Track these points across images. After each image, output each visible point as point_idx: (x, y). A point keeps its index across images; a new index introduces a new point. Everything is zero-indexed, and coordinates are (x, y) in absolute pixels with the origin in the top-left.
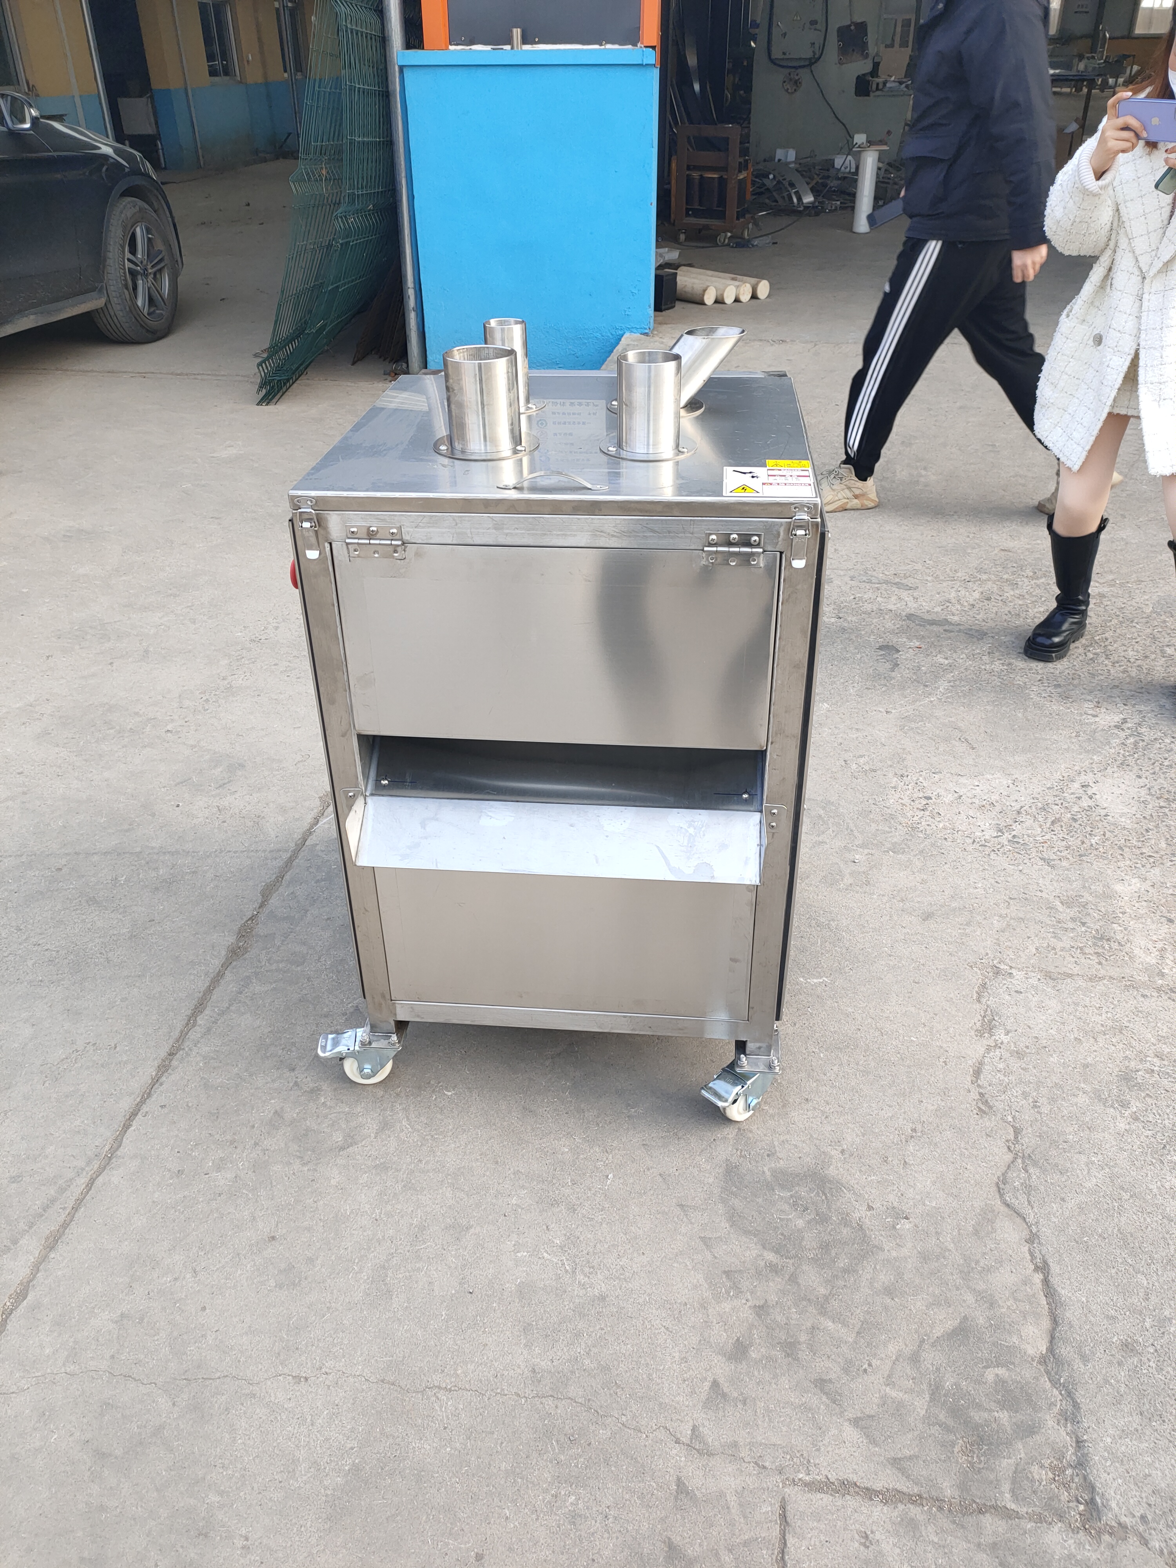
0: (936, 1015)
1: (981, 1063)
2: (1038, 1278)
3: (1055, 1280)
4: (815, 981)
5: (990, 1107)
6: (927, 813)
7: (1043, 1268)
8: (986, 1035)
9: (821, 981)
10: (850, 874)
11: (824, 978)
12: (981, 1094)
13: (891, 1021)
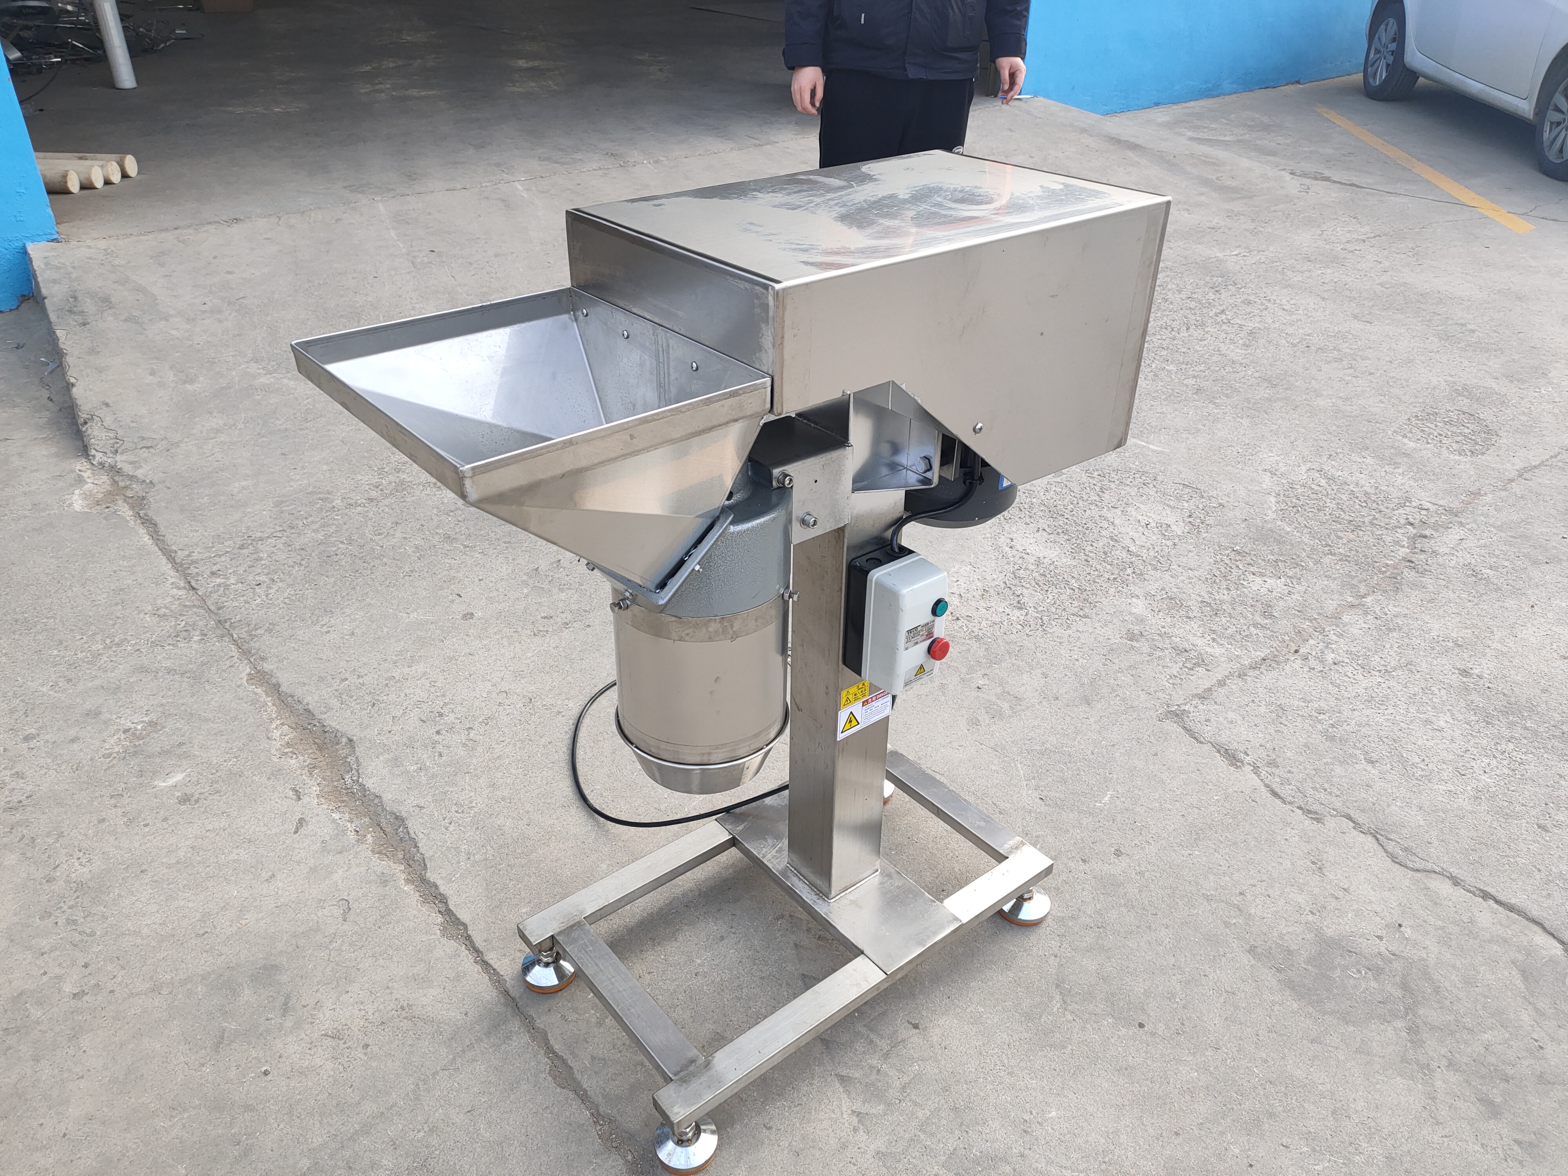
1: (1267, 786)
2: (1491, 902)
3: (1502, 897)
5: (1316, 813)
7: (1486, 896)
8: (1239, 764)
9: (1109, 796)
12: (1300, 808)
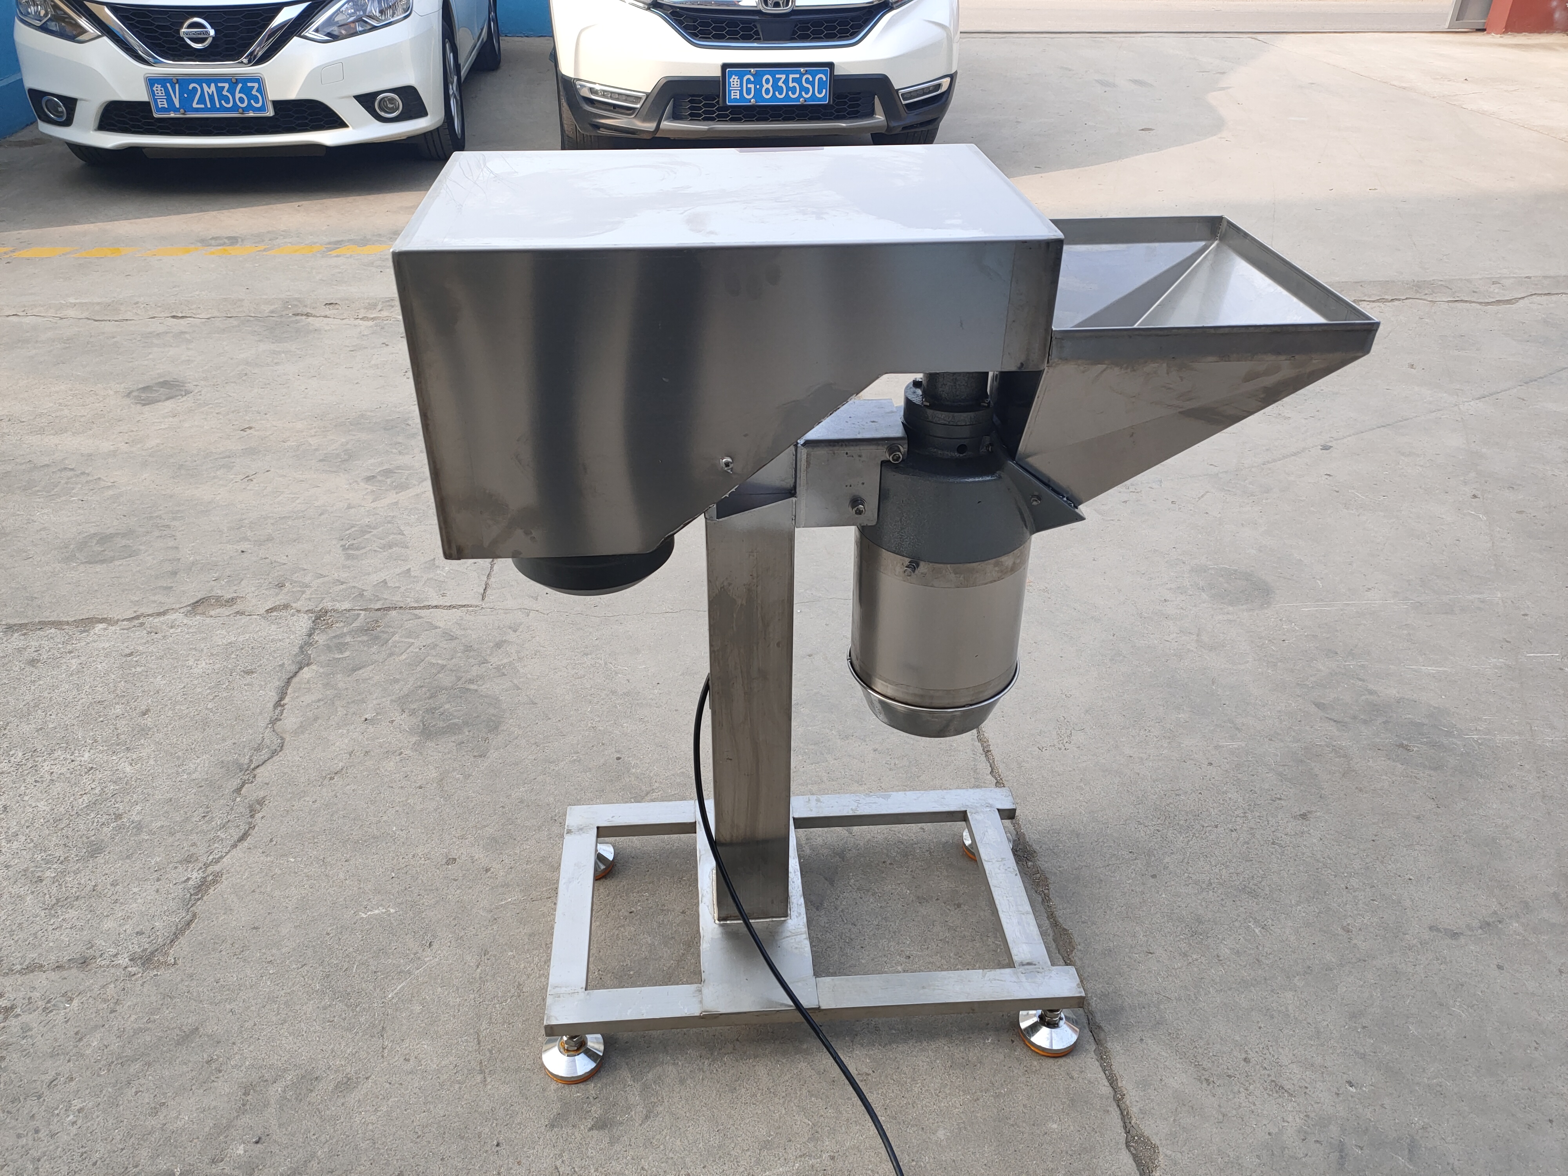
0: (253, 891)
4: (377, 912)
8: (211, 878)
9: (369, 913)
11: (365, 916)
13: (308, 876)
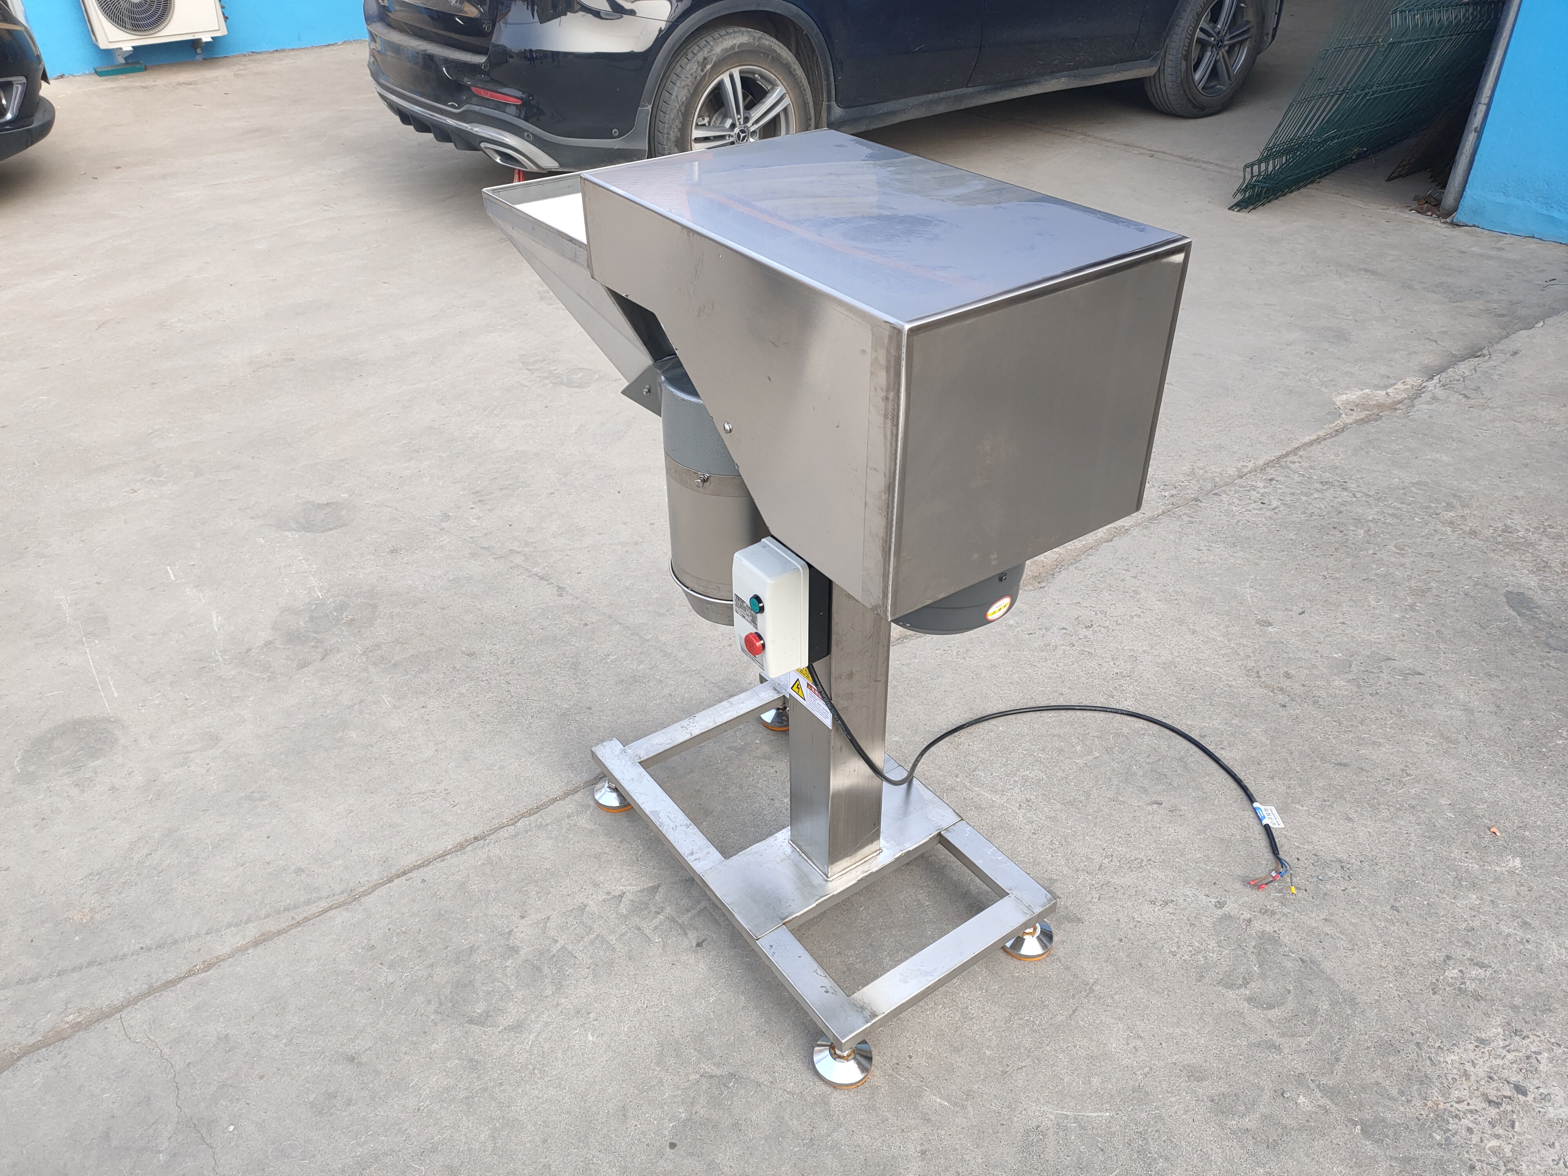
6: (1493, 1112)
10: (1265, 1117)
